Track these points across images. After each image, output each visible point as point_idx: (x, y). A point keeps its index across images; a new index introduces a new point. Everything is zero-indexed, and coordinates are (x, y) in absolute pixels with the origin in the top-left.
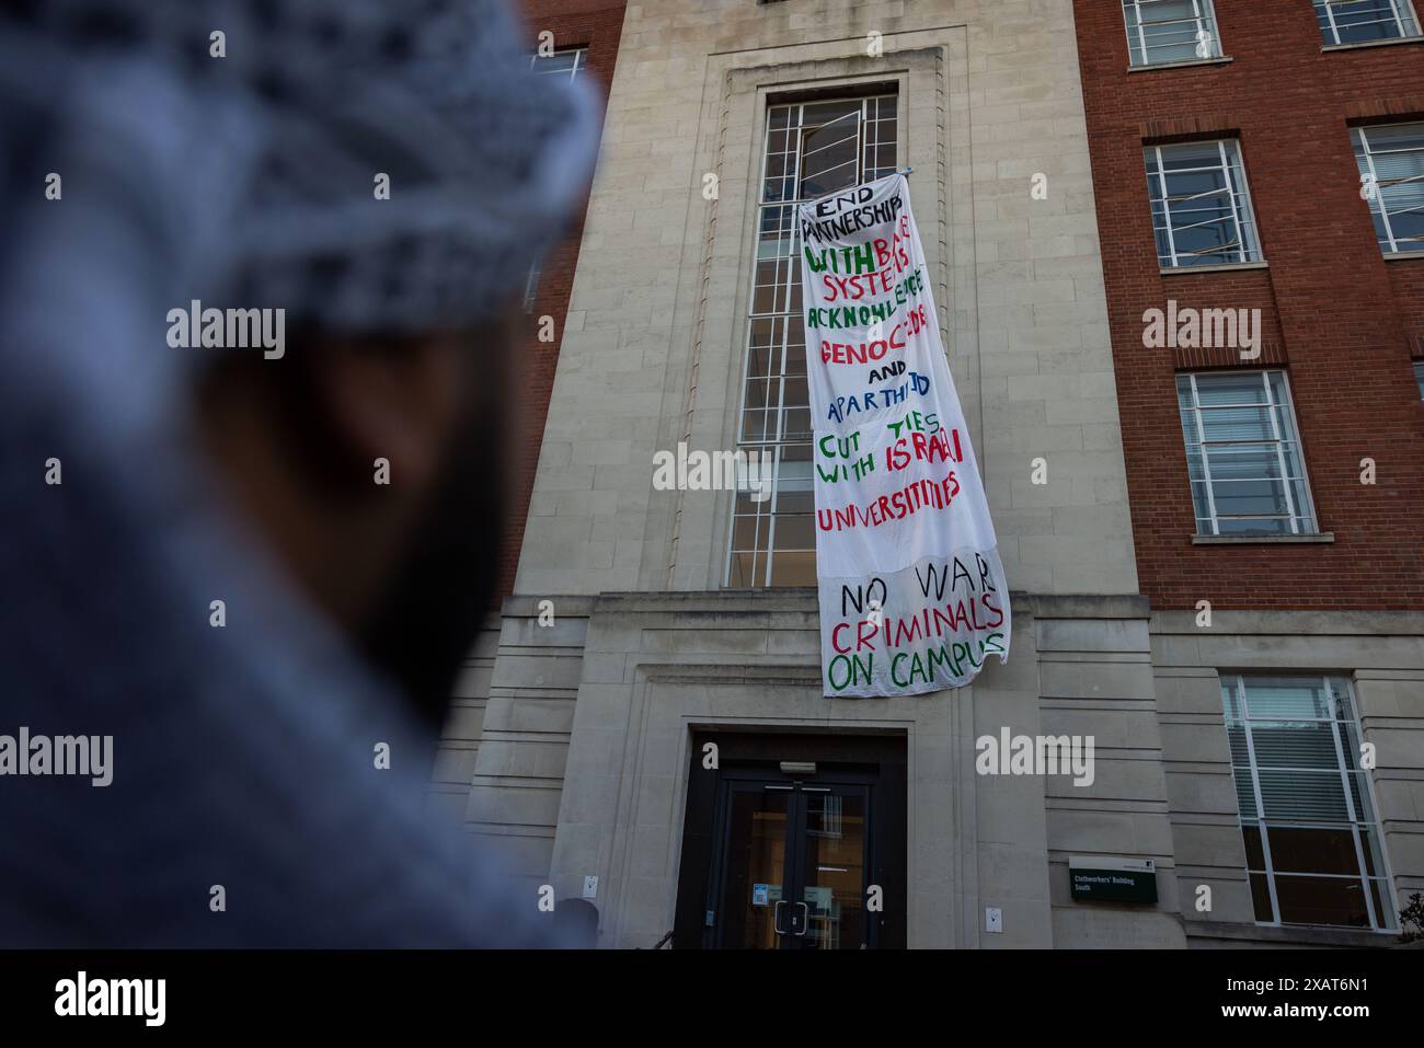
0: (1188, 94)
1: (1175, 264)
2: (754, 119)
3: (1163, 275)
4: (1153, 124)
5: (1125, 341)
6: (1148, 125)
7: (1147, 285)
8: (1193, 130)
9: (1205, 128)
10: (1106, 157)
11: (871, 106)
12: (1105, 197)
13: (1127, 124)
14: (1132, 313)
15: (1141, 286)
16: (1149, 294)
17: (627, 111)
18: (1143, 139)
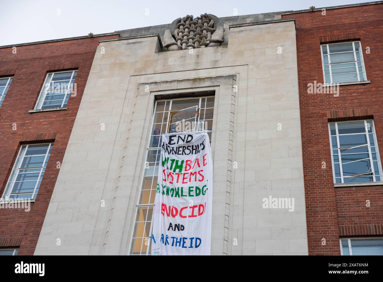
0: (350, 98)
1: (343, 182)
2: (147, 107)
3: (335, 187)
4: (333, 112)
5: (316, 221)
6: (331, 112)
7: (328, 192)
8: (352, 116)
9: (357, 115)
10: (311, 128)
11: (203, 101)
12: (310, 147)
13: (321, 112)
14: (320, 207)
15: (325, 193)
16: (328, 197)
17: (90, 102)
18: (328, 119)
